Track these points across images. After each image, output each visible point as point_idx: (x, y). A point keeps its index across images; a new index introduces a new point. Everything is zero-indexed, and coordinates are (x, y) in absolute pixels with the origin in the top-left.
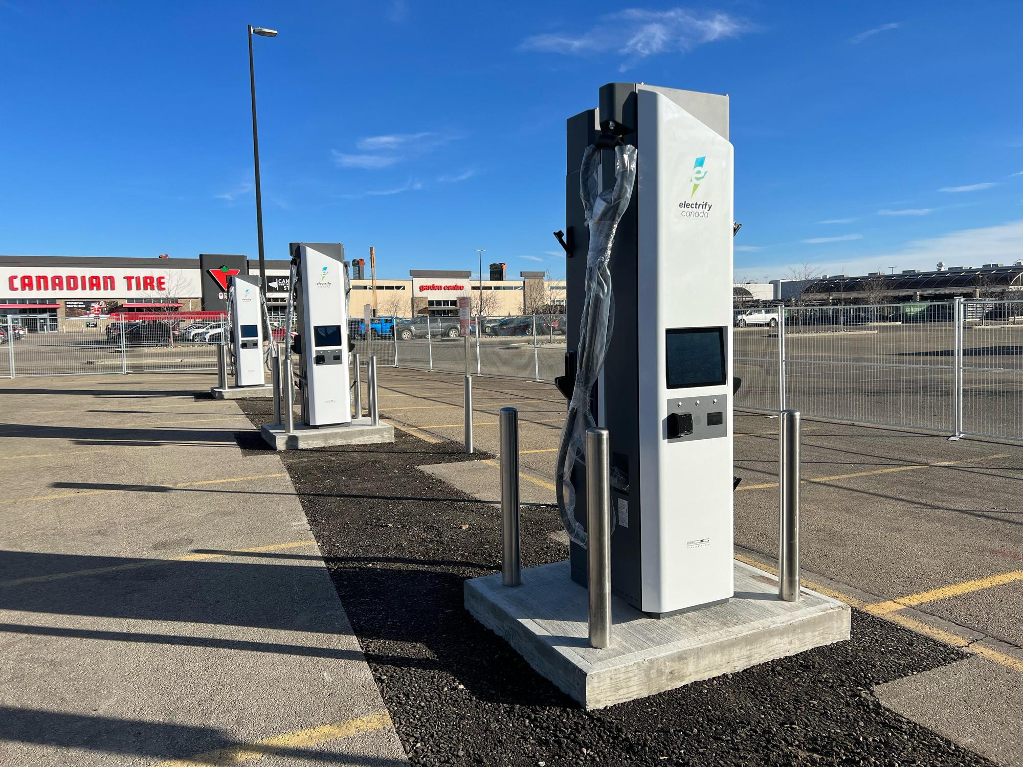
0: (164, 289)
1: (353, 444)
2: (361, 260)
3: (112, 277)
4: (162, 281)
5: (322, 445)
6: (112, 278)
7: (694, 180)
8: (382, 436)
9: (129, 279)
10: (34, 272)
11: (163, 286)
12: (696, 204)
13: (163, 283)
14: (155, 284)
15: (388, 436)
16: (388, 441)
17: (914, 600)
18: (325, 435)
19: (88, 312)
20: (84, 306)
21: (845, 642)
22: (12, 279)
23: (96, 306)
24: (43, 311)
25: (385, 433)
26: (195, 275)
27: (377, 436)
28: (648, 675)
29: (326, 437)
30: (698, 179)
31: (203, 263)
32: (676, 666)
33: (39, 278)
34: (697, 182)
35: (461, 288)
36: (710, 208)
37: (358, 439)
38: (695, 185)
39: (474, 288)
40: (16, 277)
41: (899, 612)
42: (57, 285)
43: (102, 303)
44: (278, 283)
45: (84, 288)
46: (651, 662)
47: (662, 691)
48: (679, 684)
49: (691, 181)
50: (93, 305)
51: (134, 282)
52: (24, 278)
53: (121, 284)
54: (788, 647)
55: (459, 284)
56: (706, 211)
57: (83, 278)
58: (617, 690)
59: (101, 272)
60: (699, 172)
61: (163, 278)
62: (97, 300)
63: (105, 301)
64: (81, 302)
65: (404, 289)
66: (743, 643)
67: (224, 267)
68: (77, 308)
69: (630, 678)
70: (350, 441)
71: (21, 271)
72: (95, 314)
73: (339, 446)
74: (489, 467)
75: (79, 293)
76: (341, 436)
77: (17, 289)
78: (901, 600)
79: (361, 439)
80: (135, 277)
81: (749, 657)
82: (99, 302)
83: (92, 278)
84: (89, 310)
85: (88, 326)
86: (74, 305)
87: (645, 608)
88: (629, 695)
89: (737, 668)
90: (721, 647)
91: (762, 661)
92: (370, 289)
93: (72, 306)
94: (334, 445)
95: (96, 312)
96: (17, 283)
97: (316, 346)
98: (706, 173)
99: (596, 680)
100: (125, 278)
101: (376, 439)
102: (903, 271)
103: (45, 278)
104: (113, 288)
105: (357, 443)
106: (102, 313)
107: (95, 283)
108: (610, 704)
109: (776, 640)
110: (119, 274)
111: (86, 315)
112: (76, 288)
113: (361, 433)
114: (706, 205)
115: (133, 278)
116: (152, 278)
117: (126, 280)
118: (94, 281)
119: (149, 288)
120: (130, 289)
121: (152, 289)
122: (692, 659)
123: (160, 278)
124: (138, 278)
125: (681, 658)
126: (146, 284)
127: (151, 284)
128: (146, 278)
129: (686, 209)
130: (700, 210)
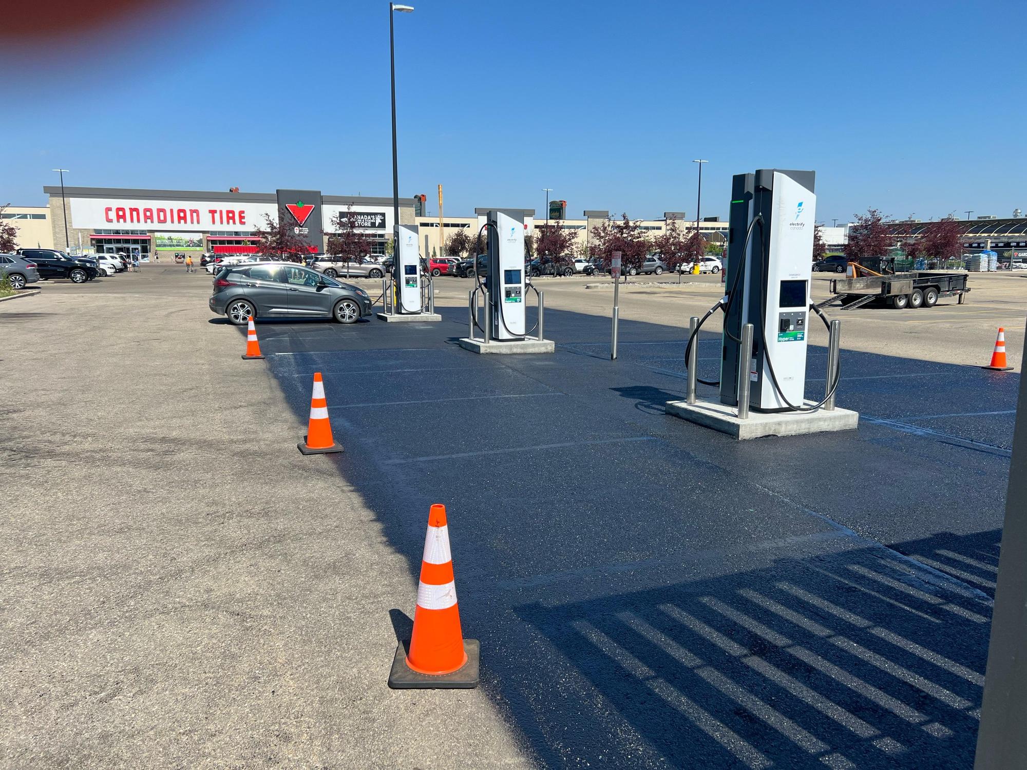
0: (244, 223)
2: (423, 196)
3: (197, 210)
4: (242, 215)
6: (197, 212)
9: (213, 212)
10: (127, 204)
11: (243, 220)
12: (799, 224)
13: (244, 217)
14: (237, 218)
15: (550, 348)
16: (550, 352)
22: (108, 209)
24: (135, 242)
25: (548, 346)
26: (273, 210)
27: (543, 348)
29: (510, 348)
30: (799, 212)
31: (280, 197)
32: (777, 427)
33: (132, 210)
38: (798, 215)
39: (536, 227)
40: (111, 209)
42: (148, 217)
44: (350, 219)
45: (172, 221)
46: (766, 423)
49: (796, 213)
51: (217, 216)
52: (118, 209)
53: (205, 217)
56: (802, 227)
57: (172, 211)
59: (187, 205)
65: (469, 227)
66: (807, 422)
67: (300, 203)
71: (115, 203)
75: (168, 226)
77: (112, 220)
80: (218, 210)
81: (809, 429)
83: (180, 211)
85: (176, 256)
87: (763, 406)
90: (797, 422)
92: (436, 226)
96: (112, 215)
97: (506, 283)
98: (803, 209)
99: (744, 427)
100: (210, 212)
102: (979, 218)
103: (137, 210)
104: (198, 222)
108: (750, 437)
110: (204, 207)
112: (165, 220)
113: (533, 345)
114: (802, 224)
115: (216, 211)
116: (233, 212)
117: (211, 214)
118: (182, 215)
119: (231, 221)
120: (214, 222)
121: (234, 223)
122: (784, 426)
123: (242, 212)
124: (221, 212)
125: (779, 424)
126: (229, 218)
127: (233, 218)
128: (228, 212)
129: (792, 226)
130: (799, 226)
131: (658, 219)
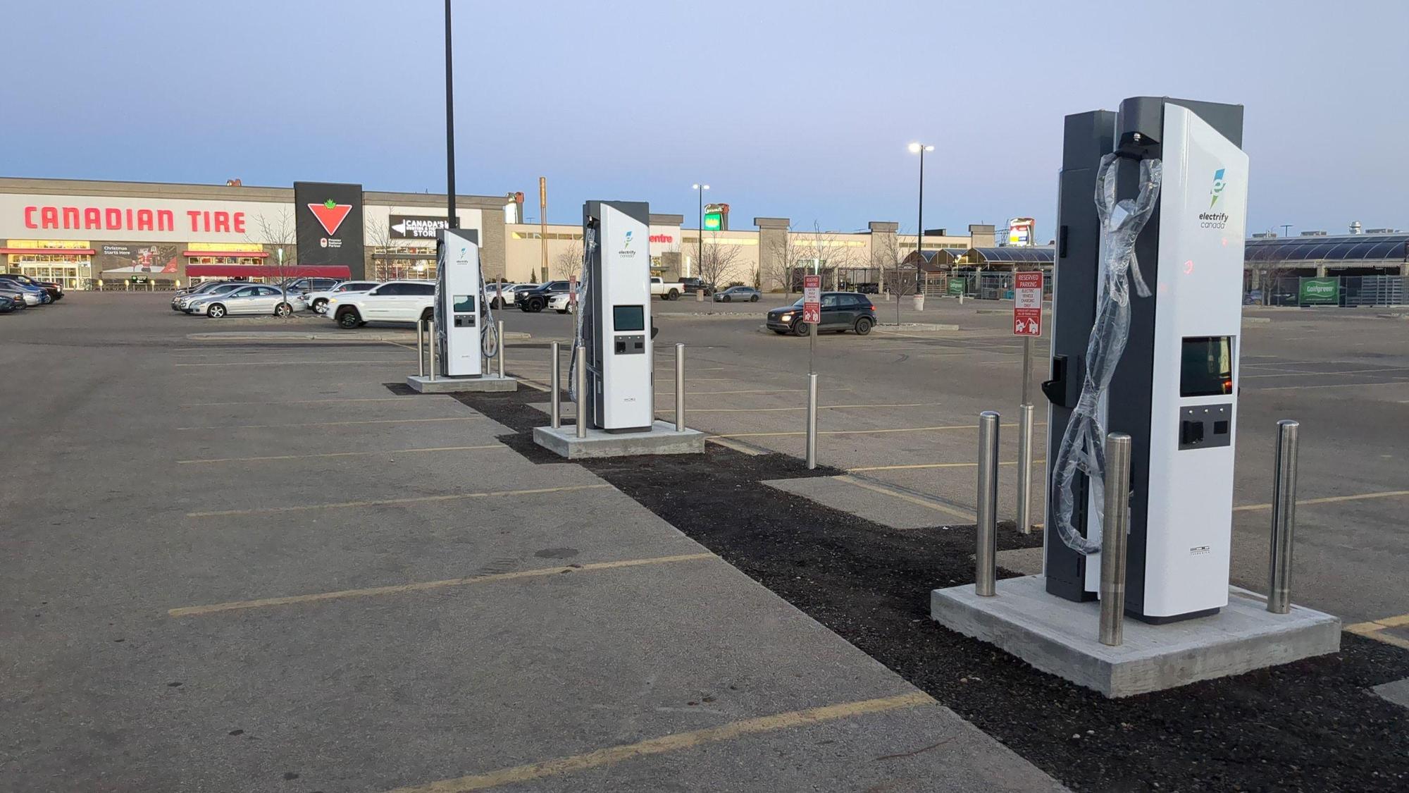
0: (243, 231)
1: (657, 453)
3: (169, 211)
4: (241, 218)
5: (621, 454)
6: (169, 214)
7: (1213, 192)
8: (691, 445)
9: (194, 214)
10: (59, 202)
11: (241, 226)
12: (1215, 215)
13: (243, 222)
14: (231, 223)
15: (697, 445)
16: (697, 452)
17: (1394, 621)
18: (625, 441)
19: (134, 261)
20: (129, 253)
21: (1336, 654)
22: (29, 210)
23: (146, 253)
25: (694, 441)
26: (286, 212)
27: (685, 444)
28: (1161, 670)
29: (625, 444)
30: (1217, 191)
31: (298, 194)
32: (1186, 663)
33: (66, 211)
34: (1216, 194)
35: (669, 239)
36: (1226, 219)
37: (662, 448)
38: (1214, 196)
39: (685, 240)
40: (34, 209)
41: (1382, 631)
42: (92, 221)
43: (154, 249)
44: (406, 226)
45: (130, 227)
47: (1174, 686)
48: (1190, 682)
49: (1211, 193)
50: (141, 251)
51: (201, 219)
52: (45, 210)
53: (182, 221)
54: (1284, 655)
55: (666, 234)
56: (1223, 222)
57: (129, 212)
58: (1136, 682)
59: (154, 205)
60: (1218, 184)
61: (242, 215)
62: (148, 245)
63: (158, 247)
64: (124, 246)
67: (329, 201)
68: (119, 255)
69: (1147, 671)
70: (653, 450)
71: (41, 201)
72: (144, 265)
73: (641, 455)
74: (846, 484)
75: (124, 235)
76: (644, 442)
77: (35, 226)
78: (1381, 622)
79: (666, 447)
80: (202, 211)
81: (1249, 661)
82: (149, 247)
83: (141, 212)
84: (136, 259)
85: (133, 282)
86: (115, 251)
87: (1148, 612)
88: (1145, 688)
89: (1238, 671)
91: (1261, 666)
93: (111, 253)
94: (635, 453)
95: (146, 262)
96: (36, 218)
97: (614, 330)
98: (1224, 185)
99: (1119, 670)
100: (189, 213)
101: (684, 449)
102: (1304, 234)
103: (75, 210)
104: (171, 227)
105: (661, 453)
106: (154, 264)
107: (145, 219)
108: (1130, 694)
109: (1273, 646)
110: (181, 208)
111: (131, 266)
112: (118, 226)
113: (667, 440)
114: (1223, 216)
115: (198, 213)
116: (225, 215)
117: (190, 217)
118: (145, 217)
119: (222, 227)
120: (195, 228)
121: (227, 229)
122: (1199, 659)
123: (238, 215)
124: (207, 214)
125: (1191, 655)
126: (218, 223)
127: (226, 223)
128: (218, 214)
129: (1205, 221)
130: (1218, 221)
131: (858, 232)
